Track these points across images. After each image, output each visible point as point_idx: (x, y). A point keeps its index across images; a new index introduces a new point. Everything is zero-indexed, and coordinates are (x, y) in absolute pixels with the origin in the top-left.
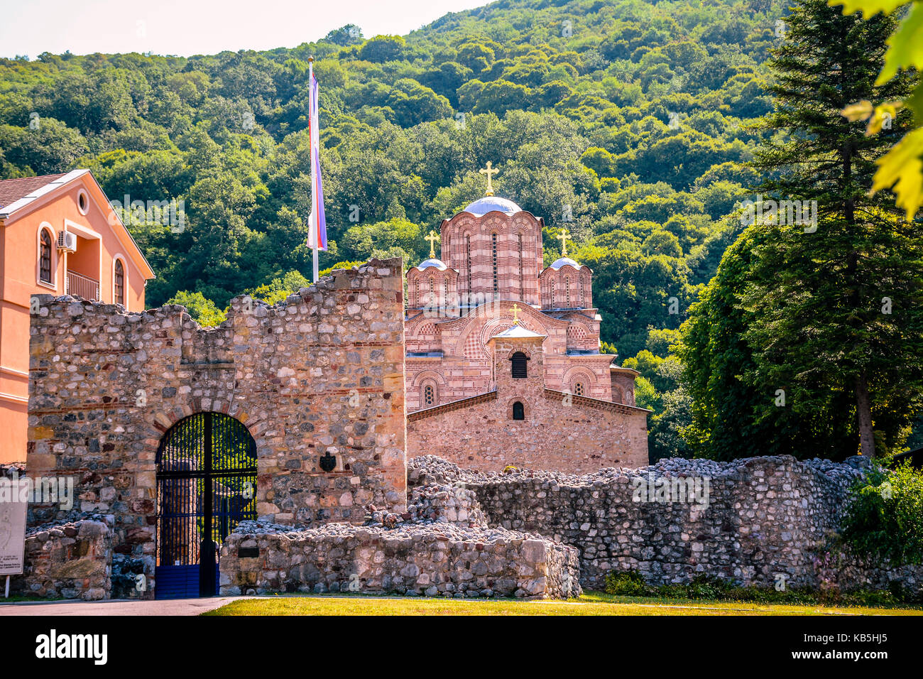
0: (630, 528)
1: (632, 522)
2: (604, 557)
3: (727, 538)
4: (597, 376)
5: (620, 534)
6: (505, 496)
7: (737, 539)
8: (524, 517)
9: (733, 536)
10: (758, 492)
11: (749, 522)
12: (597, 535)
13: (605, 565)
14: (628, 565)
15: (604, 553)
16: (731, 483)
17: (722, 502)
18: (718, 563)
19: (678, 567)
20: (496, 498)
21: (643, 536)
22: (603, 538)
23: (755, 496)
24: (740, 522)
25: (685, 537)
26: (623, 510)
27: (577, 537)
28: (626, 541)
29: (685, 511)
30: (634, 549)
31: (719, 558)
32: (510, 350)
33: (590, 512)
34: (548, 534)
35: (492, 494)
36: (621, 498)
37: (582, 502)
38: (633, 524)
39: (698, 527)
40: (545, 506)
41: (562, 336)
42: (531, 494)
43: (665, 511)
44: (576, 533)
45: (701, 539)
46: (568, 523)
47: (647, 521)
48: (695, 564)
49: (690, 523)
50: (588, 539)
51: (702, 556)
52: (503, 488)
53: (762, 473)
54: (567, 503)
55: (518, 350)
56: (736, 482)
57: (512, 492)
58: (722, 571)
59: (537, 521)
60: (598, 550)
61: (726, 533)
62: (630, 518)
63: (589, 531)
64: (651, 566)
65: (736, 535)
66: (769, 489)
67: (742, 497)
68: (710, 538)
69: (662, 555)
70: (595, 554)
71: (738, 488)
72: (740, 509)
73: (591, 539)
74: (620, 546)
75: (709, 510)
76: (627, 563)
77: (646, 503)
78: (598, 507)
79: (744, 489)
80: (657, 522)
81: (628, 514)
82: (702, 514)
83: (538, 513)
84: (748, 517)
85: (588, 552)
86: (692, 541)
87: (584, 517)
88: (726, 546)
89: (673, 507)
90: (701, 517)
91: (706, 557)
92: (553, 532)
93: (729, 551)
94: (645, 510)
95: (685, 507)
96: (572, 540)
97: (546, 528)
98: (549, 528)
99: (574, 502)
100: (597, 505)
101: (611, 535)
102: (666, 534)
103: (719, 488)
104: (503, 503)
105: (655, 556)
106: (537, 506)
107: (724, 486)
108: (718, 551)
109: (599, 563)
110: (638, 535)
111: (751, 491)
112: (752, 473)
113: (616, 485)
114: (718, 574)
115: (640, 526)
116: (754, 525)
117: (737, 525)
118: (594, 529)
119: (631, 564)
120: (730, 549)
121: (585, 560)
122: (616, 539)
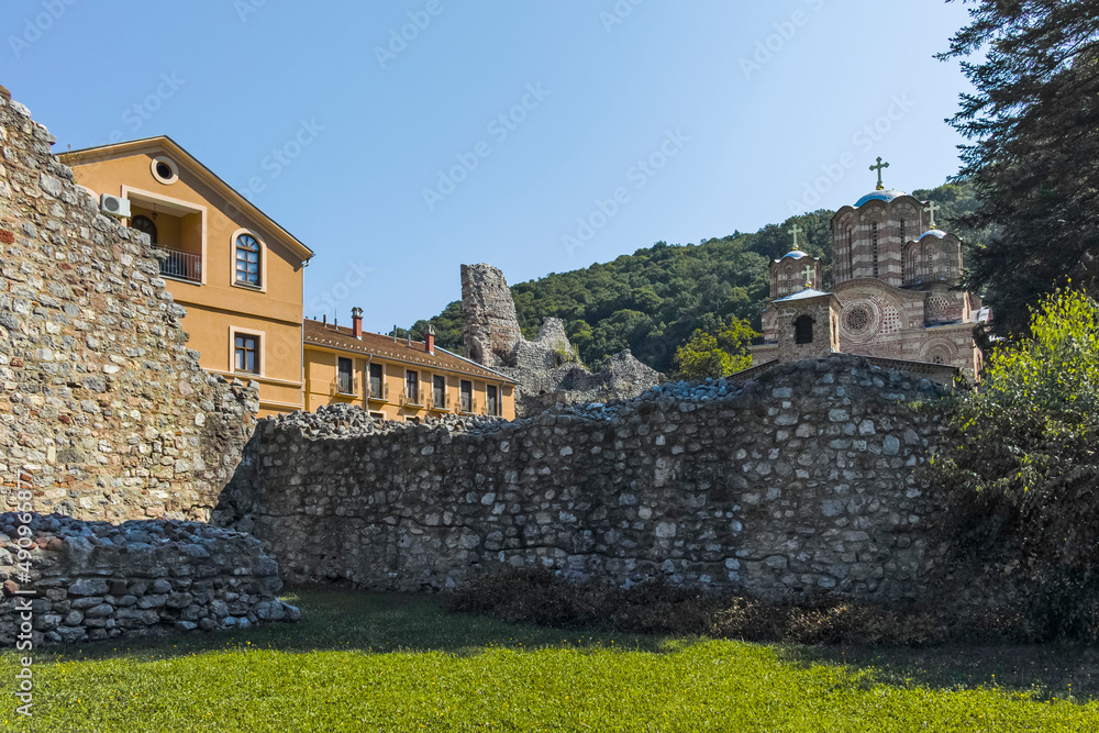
0: (555, 499)
1: (559, 490)
2: (515, 547)
3: (719, 514)
5: (540, 510)
6: (379, 454)
7: (736, 514)
8: (402, 486)
9: (729, 509)
10: (781, 427)
11: (761, 484)
12: (505, 512)
13: (515, 560)
14: (551, 561)
15: (514, 542)
16: (727, 414)
17: (711, 449)
18: (700, 559)
19: (631, 564)
20: (367, 458)
21: (575, 512)
22: (513, 516)
23: (774, 436)
24: (745, 484)
25: (645, 513)
26: (546, 471)
27: (475, 515)
28: (549, 521)
29: (647, 467)
30: (561, 535)
31: (703, 549)
33: (495, 475)
34: (435, 511)
35: (362, 452)
36: (544, 449)
37: (483, 459)
38: (561, 492)
39: (668, 494)
40: (433, 468)
42: (413, 450)
43: (614, 469)
44: (473, 510)
45: (670, 515)
46: (464, 494)
47: (583, 487)
48: (660, 560)
49: (655, 489)
50: (491, 519)
51: (672, 547)
52: (375, 441)
53: (787, 392)
54: (462, 462)
56: (739, 411)
57: (388, 447)
58: (707, 572)
59: (420, 491)
60: (505, 537)
61: (717, 504)
62: (556, 482)
63: (493, 506)
64: (587, 562)
65: (736, 508)
66: (801, 421)
67: (749, 438)
68: (687, 514)
69: (605, 543)
70: (501, 543)
71: (742, 423)
72: (744, 461)
73: (496, 519)
74: (540, 529)
75: (688, 464)
76: (549, 557)
77: (582, 457)
78: (508, 467)
79: (752, 424)
80: (599, 488)
81: (553, 476)
82: (676, 473)
83: (422, 479)
84: (759, 475)
85: (490, 540)
86: (655, 520)
87: (486, 483)
88: (716, 528)
89: (626, 461)
90: (674, 477)
91: (679, 548)
92: (442, 509)
93: (721, 537)
94: (580, 468)
95: (646, 461)
96: (468, 521)
97: (432, 502)
98: (436, 503)
99: (472, 460)
100: (508, 463)
101: (525, 512)
102: (614, 509)
103: (706, 424)
104: (376, 466)
105: (594, 546)
106: (421, 468)
107: (715, 421)
108: (702, 537)
109: (507, 556)
110: (569, 511)
111: (766, 426)
112: (770, 393)
113: (536, 429)
114: (699, 578)
115: (571, 495)
116: (770, 489)
117: (739, 490)
118: (501, 502)
119: (555, 559)
120: (723, 533)
121: (486, 553)
122: (534, 518)
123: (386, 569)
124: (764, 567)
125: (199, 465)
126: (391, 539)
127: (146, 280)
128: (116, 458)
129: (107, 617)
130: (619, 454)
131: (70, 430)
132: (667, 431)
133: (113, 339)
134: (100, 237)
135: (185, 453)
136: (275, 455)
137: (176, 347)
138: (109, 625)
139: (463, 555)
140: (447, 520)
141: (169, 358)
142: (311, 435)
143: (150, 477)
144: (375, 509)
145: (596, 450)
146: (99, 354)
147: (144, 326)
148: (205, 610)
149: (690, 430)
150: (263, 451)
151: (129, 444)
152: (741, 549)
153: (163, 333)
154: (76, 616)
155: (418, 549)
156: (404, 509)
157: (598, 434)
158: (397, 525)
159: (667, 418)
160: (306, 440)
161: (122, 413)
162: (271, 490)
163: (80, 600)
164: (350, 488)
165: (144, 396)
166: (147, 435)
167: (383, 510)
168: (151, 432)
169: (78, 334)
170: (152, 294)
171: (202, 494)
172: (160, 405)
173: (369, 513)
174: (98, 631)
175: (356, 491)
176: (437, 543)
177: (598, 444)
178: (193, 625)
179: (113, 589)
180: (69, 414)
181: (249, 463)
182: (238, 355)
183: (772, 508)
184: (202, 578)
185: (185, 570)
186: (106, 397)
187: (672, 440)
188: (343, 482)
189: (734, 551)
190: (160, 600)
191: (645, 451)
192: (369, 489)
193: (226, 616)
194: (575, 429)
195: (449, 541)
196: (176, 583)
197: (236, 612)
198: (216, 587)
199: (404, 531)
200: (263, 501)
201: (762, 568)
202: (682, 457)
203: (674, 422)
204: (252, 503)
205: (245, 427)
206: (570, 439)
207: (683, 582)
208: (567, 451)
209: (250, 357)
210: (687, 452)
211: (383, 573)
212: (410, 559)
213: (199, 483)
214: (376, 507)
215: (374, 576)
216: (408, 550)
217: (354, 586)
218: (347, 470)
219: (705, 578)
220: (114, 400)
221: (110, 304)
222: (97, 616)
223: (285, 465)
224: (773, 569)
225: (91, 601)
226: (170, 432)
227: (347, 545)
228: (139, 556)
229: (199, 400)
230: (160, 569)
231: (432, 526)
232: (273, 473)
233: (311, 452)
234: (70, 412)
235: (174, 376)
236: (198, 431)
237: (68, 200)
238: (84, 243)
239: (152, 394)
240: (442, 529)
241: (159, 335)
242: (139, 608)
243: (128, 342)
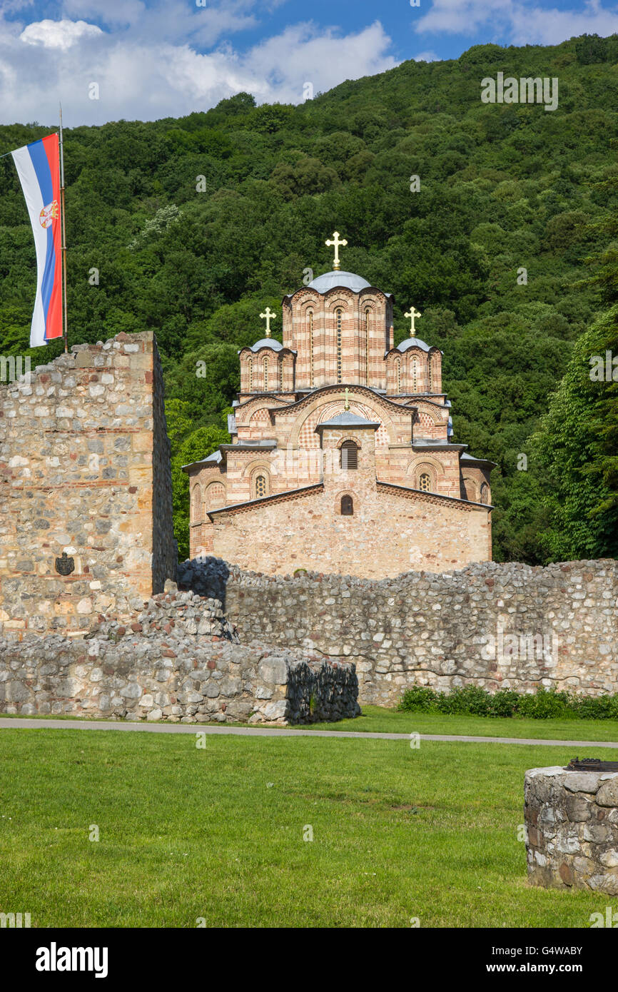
0: (429, 639)
1: (432, 632)
2: (399, 671)
4: (444, 468)
5: (418, 646)
6: (289, 602)
8: (309, 626)
10: (575, 600)
11: (563, 634)
12: (392, 647)
13: (399, 680)
14: (426, 680)
15: (399, 667)
16: (544, 590)
17: (533, 610)
18: (526, 679)
20: (279, 604)
21: (443, 647)
22: (398, 650)
23: (571, 605)
24: (554, 633)
26: (421, 619)
27: (368, 648)
28: (424, 653)
29: (492, 620)
30: (433, 663)
31: (528, 672)
32: (338, 439)
33: (384, 621)
34: (336, 645)
35: (274, 600)
36: (420, 605)
37: (375, 609)
38: (433, 634)
40: (334, 614)
41: (406, 424)
42: (319, 601)
43: (469, 620)
44: (366, 644)
46: (360, 633)
47: (448, 631)
48: (501, 680)
50: (381, 651)
51: (509, 671)
52: (287, 593)
53: (579, 579)
54: (358, 610)
55: (348, 438)
56: (550, 588)
57: (297, 597)
58: (530, 687)
59: (323, 631)
60: (392, 664)
63: (382, 643)
64: (451, 681)
66: (587, 597)
67: (556, 605)
69: (464, 669)
70: (388, 668)
71: (552, 595)
72: (553, 619)
73: (385, 651)
74: (417, 659)
75: (519, 620)
76: (424, 678)
77: (448, 612)
78: (394, 616)
79: (559, 597)
80: (459, 632)
81: (427, 623)
82: (511, 624)
83: (325, 622)
84: (562, 628)
85: (380, 666)
87: (377, 626)
88: (536, 661)
89: (478, 616)
90: (510, 627)
91: (513, 672)
92: (342, 643)
93: (539, 666)
94: (447, 619)
95: (492, 616)
96: (362, 652)
98: (337, 639)
99: (366, 610)
100: (393, 613)
101: (407, 647)
102: (470, 646)
103: (530, 595)
104: (287, 610)
105: (456, 670)
106: (325, 613)
107: (536, 593)
108: (527, 666)
109: (393, 677)
110: (438, 647)
111: (567, 599)
112: (569, 579)
115: (440, 637)
116: (569, 637)
118: (388, 640)
119: (428, 679)
120: (541, 663)
121: (377, 675)
122: (413, 651)
124: (565, 684)
130: (473, 611)
132: (505, 598)
140: (348, 651)
145: (457, 607)
149: (521, 598)
152: (552, 673)
156: (312, 643)
157: (458, 596)
159: (505, 590)
164: (264, 627)
167: (293, 643)
177: (459, 603)
183: (570, 648)
187: (508, 604)
188: (257, 621)
189: (548, 674)
191: (491, 609)
192: (282, 628)
194: (443, 592)
202: (514, 615)
203: (509, 592)
206: (440, 599)
208: (437, 607)
210: (518, 612)
218: (261, 613)
224: (571, 685)
231: (335, 656)
240: (344, 658)
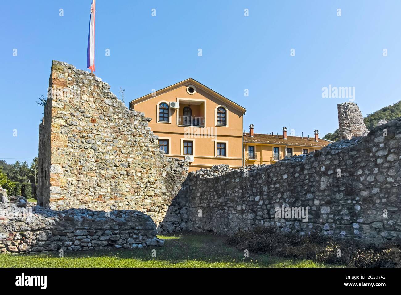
0: (281, 198)
1: (283, 193)
2: (267, 218)
3: (349, 202)
5: (275, 203)
6: (222, 183)
7: (357, 201)
8: (230, 195)
9: (354, 199)
10: (379, 157)
11: (369, 186)
12: (263, 204)
13: (267, 224)
14: (280, 224)
15: (266, 216)
16: (353, 153)
18: (341, 223)
19: (311, 226)
20: (219, 184)
21: (288, 203)
22: (266, 205)
23: (375, 161)
24: (362, 186)
25: (317, 202)
26: (278, 185)
27: (253, 205)
31: (342, 219)
33: (260, 189)
35: (217, 182)
36: (277, 176)
37: (255, 182)
38: (283, 194)
39: (326, 193)
40: (239, 187)
42: (233, 180)
43: (304, 183)
44: (253, 203)
45: (328, 203)
46: (249, 197)
47: (292, 192)
48: (323, 224)
49: (321, 191)
50: (259, 206)
51: (328, 218)
54: (249, 184)
56: (358, 151)
57: (225, 180)
58: (344, 230)
59: (235, 196)
60: (263, 214)
61: (348, 197)
62: (282, 190)
63: (259, 202)
64: (293, 225)
65: (357, 198)
67: (363, 164)
68: (335, 202)
70: (262, 217)
71: (360, 157)
72: (361, 175)
75: (335, 179)
76: (279, 222)
77: (291, 179)
78: (264, 185)
79: (365, 157)
80: (298, 192)
81: (280, 188)
82: (330, 183)
83: (236, 192)
84: (368, 181)
85: (258, 215)
86: (322, 205)
87: (257, 192)
88: (348, 209)
89: (309, 179)
90: (329, 185)
91: (331, 218)
92: (242, 203)
93: (350, 213)
94: (291, 184)
95: (317, 178)
96: (251, 208)
97: (239, 201)
98: (240, 201)
99: (252, 183)
100: (264, 183)
101: (271, 204)
102: (304, 201)
103: (343, 159)
104: (222, 187)
106: (235, 187)
107: (347, 157)
108: (341, 213)
109: (264, 222)
111: (372, 157)
112: (373, 140)
113: (274, 168)
114: (340, 232)
115: (288, 196)
116: (374, 188)
117: (359, 189)
118: (262, 199)
119: (281, 223)
120: (351, 211)
121: (257, 221)
122: (274, 206)
123: (224, 227)
124: (371, 227)
125: (164, 190)
126: (226, 216)
127: (143, 128)
128: (132, 190)
129: (88, 243)
130: (306, 176)
131: (115, 181)
132: (326, 164)
133: (131, 150)
134: (126, 116)
135: (158, 187)
136: (193, 185)
137: (155, 150)
138: (89, 246)
139: (249, 222)
140: (244, 208)
141: (152, 154)
142: (204, 177)
143: (145, 195)
144: (221, 204)
145: (297, 175)
146: (126, 155)
147: (142, 144)
148: (125, 241)
149: (336, 162)
150: (190, 184)
151: (137, 184)
152: (360, 219)
153: (150, 146)
154: (77, 242)
155: (235, 219)
156: (230, 204)
157: (297, 168)
158: (228, 210)
159: (326, 158)
160: (202, 179)
161: (134, 174)
162: (192, 198)
163: (78, 237)
164: (214, 196)
165: (143, 168)
166: (144, 181)
167: (224, 204)
168: (145, 180)
169: (118, 149)
170: (145, 132)
171: (165, 201)
172: (149, 171)
173: (220, 205)
174: (84, 247)
175: (216, 197)
176: (240, 217)
177: (298, 172)
178: (120, 246)
179: (90, 233)
180: (115, 176)
181: (184, 189)
182: (218, 151)
183: (375, 198)
184: (124, 230)
185: (117, 227)
186: (128, 169)
187: (328, 168)
188: (212, 194)
189: (357, 219)
190: (107, 238)
191: (317, 174)
192: (220, 197)
193: (133, 244)
194: (289, 166)
195: (244, 216)
196: (113, 232)
197: (137, 242)
198: (129, 233)
199: (230, 212)
200: (190, 202)
201: (370, 228)
203: (329, 160)
204: (186, 203)
205: (183, 176)
206: (287, 171)
207: (333, 234)
208: (285, 176)
209: (223, 151)
210: (335, 173)
211: (223, 228)
212: (232, 223)
213: (164, 196)
214: (222, 203)
215: (221, 230)
216: (231, 219)
217: (215, 234)
218: (213, 189)
219: (343, 233)
220: (131, 170)
221: (130, 138)
222: (84, 242)
223: (196, 188)
224: (376, 229)
225: (82, 237)
226: (153, 179)
227: (213, 218)
228: (99, 222)
229: (164, 168)
230: (106, 227)
231: (239, 210)
232: (193, 192)
233: (203, 184)
234: (115, 175)
235: (154, 160)
236: (163, 178)
237: (114, 106)
238: (120, 119)
239: (146, 167)
240: (242, 211)
241: (148, 147)
242: (99, 240)
243: (137, 150)
